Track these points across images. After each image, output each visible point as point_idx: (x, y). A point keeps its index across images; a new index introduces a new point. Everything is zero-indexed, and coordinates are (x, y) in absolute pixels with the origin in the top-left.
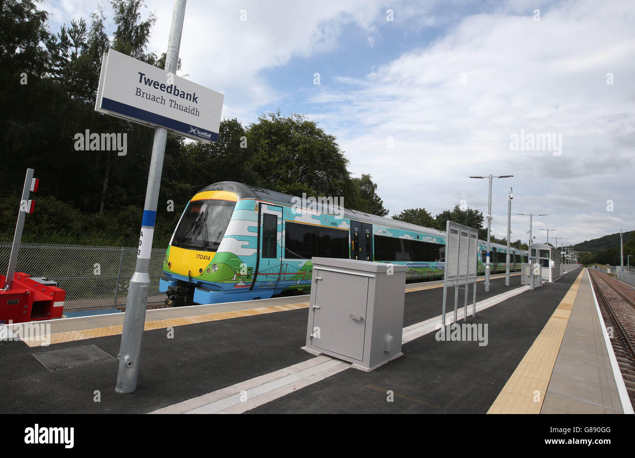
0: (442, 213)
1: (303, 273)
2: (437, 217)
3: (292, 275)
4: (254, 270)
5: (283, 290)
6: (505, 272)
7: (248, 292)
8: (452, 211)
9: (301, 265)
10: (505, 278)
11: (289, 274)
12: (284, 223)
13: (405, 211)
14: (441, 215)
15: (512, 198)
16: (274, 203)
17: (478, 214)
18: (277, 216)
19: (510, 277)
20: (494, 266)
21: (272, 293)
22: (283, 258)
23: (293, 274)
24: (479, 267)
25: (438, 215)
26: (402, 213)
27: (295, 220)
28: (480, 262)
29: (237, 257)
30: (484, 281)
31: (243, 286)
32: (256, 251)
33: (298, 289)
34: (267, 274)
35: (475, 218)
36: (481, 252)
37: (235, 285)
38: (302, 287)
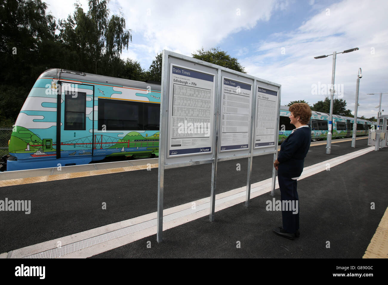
0: (317, 102)
1: (127, 142)
2: (314, 105)
3: (111, 145)
4: (54, 140)
5: (105, 157)
6: (351, 137)
7: (55, 160)
8: (323, 101)
9: (124, 135)
10: (351, 141)
11: (106, 143)
12: (96, 99)
13: (291, 102)
14: (317, 104)
15: (360, 78)
16: (81, 82)
17: (342, 101)
18: (86, 93)
19: (356, 141)
20: (348, 133)
21: (90, 159)
22: (96, 131)
23: (112, 143)
24: (334, 133)
25: (315, 104)
26: (289, 104)
27: (111, 97)
28: (335, 130)
29: (28, 130)
30: (326, 145)
31: (43, 155)
32: (55, 124)
33: (126, 155)
34: (75, 144)
35: (340, 104)
36: (336, 123)
37: (32, 155)
38: (131, 154)
